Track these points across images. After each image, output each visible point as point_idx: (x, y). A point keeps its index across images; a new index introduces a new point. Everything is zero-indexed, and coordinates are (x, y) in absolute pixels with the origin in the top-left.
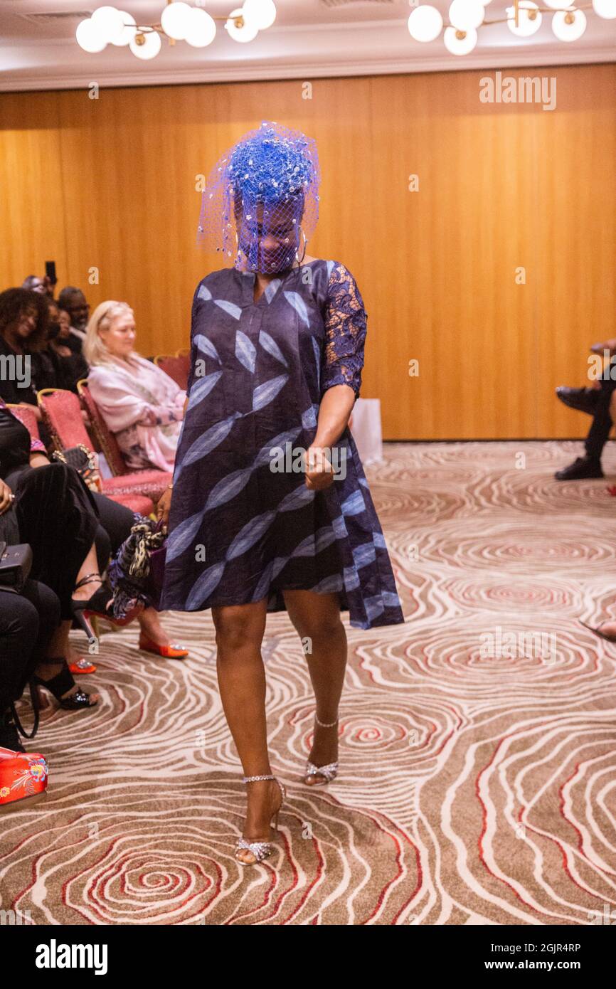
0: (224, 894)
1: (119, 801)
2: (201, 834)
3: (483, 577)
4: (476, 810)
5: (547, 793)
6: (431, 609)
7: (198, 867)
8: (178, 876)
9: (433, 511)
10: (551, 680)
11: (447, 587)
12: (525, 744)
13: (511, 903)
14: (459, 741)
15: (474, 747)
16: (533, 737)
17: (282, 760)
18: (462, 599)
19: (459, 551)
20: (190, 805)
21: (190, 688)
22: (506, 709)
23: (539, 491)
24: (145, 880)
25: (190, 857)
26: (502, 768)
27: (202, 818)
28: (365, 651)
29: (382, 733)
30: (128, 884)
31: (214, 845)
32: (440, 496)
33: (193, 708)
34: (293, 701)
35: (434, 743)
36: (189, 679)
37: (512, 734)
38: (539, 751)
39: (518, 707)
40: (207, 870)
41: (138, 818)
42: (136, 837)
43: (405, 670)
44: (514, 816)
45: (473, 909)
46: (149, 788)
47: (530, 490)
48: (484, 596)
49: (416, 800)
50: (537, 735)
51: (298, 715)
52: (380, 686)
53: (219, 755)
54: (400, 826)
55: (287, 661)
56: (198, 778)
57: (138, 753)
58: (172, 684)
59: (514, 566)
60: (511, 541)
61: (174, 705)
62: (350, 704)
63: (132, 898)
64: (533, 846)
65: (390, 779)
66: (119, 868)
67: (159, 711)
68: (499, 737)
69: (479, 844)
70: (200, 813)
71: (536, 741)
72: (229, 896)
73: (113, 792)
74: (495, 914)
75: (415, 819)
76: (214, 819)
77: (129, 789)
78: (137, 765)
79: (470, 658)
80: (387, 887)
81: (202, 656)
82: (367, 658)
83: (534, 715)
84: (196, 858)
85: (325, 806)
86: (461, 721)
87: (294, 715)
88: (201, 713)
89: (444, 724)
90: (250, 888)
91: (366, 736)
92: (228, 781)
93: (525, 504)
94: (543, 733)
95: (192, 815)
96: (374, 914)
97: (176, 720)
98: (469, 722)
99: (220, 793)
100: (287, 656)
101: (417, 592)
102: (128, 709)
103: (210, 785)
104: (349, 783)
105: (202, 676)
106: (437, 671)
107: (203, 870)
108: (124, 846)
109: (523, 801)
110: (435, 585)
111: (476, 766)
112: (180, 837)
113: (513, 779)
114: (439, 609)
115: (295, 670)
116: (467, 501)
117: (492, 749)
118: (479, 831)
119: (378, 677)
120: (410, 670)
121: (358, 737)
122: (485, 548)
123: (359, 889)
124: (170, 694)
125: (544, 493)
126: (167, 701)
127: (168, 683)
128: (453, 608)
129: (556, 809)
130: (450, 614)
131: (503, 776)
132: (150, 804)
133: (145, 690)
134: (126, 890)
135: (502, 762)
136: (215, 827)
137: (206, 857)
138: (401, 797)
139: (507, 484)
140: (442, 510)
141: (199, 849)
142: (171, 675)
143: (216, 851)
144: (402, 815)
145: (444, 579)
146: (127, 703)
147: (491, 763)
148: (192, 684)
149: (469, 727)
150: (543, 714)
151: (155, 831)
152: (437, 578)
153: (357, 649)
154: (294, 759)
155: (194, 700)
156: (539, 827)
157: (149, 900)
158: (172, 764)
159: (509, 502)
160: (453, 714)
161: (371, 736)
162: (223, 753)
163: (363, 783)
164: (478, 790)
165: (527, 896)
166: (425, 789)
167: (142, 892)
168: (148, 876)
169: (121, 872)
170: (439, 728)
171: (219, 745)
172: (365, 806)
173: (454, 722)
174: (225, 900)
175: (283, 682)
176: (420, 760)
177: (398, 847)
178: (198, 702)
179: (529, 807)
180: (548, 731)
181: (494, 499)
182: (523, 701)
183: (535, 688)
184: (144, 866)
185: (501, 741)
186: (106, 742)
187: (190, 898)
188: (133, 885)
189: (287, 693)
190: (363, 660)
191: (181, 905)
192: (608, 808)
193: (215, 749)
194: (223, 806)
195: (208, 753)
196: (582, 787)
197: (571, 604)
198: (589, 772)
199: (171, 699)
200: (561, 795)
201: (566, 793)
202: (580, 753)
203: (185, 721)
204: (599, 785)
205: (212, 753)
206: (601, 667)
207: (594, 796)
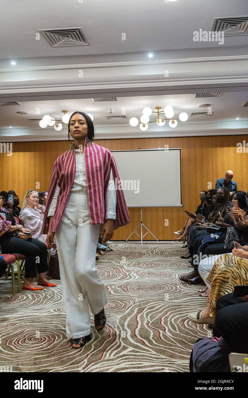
0: (55, 342)
1: (29, 320)
2: (52, 329)
3: (147, 270)
4: (135, 323)
5: (157, 319)
6: (131, 277)
7: (49, 336)
8: (42, 338)
9: (136, 256)
11: (137, 273)
12: (152, 308)
13: (142, 344)
14: (133, 307)
15: (137, 309)
16: (155, 306)
18: (140, 275)
19: (141, 265)
20: (50, 322)
21: (56, 295)
22: (148, 300)
24: (32, 339)
25: (47, 334)
26: (145, 313)
28: (109, 287)
29: (111, 305)
30: (27, 340)
31: (55, 331)
32: (138, 252)
33: (56, 299)
35: (126, 307)
37: (149, 305)
38: (157, 309)
39: (152, 299)
40: (51, 337)
41: (33, 325)
42: (32, 329)
43: (120, 291)
44: (146, 324)
45: (130, 346)
46: (38, 318)
48: (147, 275)
49: (118, 321)
50: (156, 305)
52: (112, 294)
53: (61, 310)
54: (112, 327)
56: (54, 315)
57: (37, 309)
58: (51, 294)
59: (157, 268)
60: (157, 262)
61: (50, 299)
63: (27, 343)
64: (151, 331)
65: (111, 316)
66: (25, 336)
67: (45, 300)
68: (145, 306)
69: (135, 330)
70: (52, 323)
72: (57, 343)
73: (27, 319)
74: (136, 347)
75: (117, 325)
77: (32, 318)
78: (36, 312)
79: (140, 288)
80: (105, 341)
82: (110, 288)
83: (156, 301)
84: (49, 334)
86: (135, 302)
88: (58, 301)
89: (130, 303)
90: (63, 341)
91: (106, 306)
93: (162, 254)
94: (158, 305)
95: (50, 324)
96: (100, 347)
97: (50, 302)
98: (137, 303)
99: (60, 319)
101: (127, 274)
102: (36, 300)
103: (57, 317)
105: (60, 292)
106: (130, 291)
107: (50, 337)
108: (28, 331)
109: (149, 320)
110: (133, 272)
111: (137, 313)
112: (45, 329)
113: (148, 316)
114: (133, 277)
116: (146, 254)
117: (142, 309)
118: (135, 328)
119: (112, 292)
120: (122, 291)
122: (149, 264)
123: (96, 341)
124: (49, 296)
125: (168, 252)
126: (48, 298)
127: (50, 294)
128: (137, 277)
129: (159, 323)
130: (136, 278)
131: (144, 315)
132: (38, 321)
133: (42, 295)
134: (26, 342)
135: (145, 312)
136: (56, 327)
137: (52, 334)
138: (114, 320)
139: (158, 250)
140: (138, 256)
141: (50, 332)
142: (51, 292)
143: (55, 332)
144: (113, 324)
145: (136, 271)
146: (36, 298)
147: (142, 312)
149: (137, 304)
150: (159, 301)
151: (38, 328)
152: (134, 270)
153: (107, 286)
155: (56, 298)
156: (153, 327)
157: (32, 344)
158: (46, 312)
159: (158, 254)
160: (133, 301)
162: (62, 310)
164: (137, 318)
165: (147, 343)
166: (121, 318)
167: (30, 342)
168: (33, 338)
169: (25, 337)
170: (128, 304)
171: (62, 308)
173: (133, 303)
174: (56, 344)
176: (121, 311)
177: (110, 331)
178: (57, 298)
179: (151, 322)
180: (160, 305)
181: (154, 253)
182: (154, 298)
183: (158, 295)
184: (33, 336)
185: (146, 307)
186: (27, 307)
187: (45, 343)
188: (28, 341)
190: (109, 289)
191: (42, 345)
192: (175, 322)
193: (60, 309)
194: (59, 322)
195: (57, 310)
196: (168, 317)
197: (172, 276)
198: (170, 314)
199: (49, 297)
200: (161, 319)
201: (163, 319)
202: (168, 310)
203: (53, 302)
204: (173, 317)
205: (59, 310)
206: (178, 290)
207: (171, 319)
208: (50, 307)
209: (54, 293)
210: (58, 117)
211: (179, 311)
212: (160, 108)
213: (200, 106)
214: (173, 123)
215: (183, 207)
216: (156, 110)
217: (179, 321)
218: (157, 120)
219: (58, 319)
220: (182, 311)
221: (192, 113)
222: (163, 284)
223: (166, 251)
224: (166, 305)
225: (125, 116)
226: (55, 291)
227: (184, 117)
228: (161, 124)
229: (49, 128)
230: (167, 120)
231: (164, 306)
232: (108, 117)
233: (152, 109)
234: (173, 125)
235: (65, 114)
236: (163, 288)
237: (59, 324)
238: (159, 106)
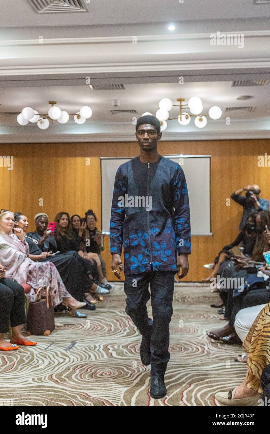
4: (146, 399)
5: (177, 393)
10: (185, 356)
14: (143, 376)
17: (69, 382)
20: (26, 396)
21: (35, 357)
23: (190, 298)
27: (30, 401)
28: (111, 346)
29: (112, 373)
33: (36, 364)
34: (78, 362)
35: (133, 376)
36: (36, 354)
38: (176, 379)
43: (126, 353)
44: (161, 401)
46: (10, 391)
47: (187, 297)
49: (122, 395)
51: (78, 367)
52: (115, 358)
53: (43, 380)
54: (114, 404)
55: (78, 349)
56: (32, 387)
58: (29, 357)
61: (28, 363)
62: (101, 364)
65: (113, 388)
67: (21, 365)
70: (29, 399)
71: (175, 376)
75: (120, 402)
76: (35, 401)
77: (2, 391)
78: (7, 383)
81: (43, 347)
82: (111, 349)
83: (176, 368)
85: (83, 397)
86: (146, 369)
87: (77, 367)
88: (39, 366)
89: (139, 371)
91: (106, 374)
92: (44, 388)
93: (184, 301)
94: (179, 374)
95: (26, 400)
97: (27, 368)
99: (40, 392)
100: (78, 348)
102: (8, 364)
103: (37, 390)
104: (95, 389)
105: (42, 354)
115: (81, 352)
119: (114, 354)
120: (128, 353)
121: (102, 374)
124: (27, 359)
126: (25, 362)
127: (27, 356)
129: (179, 399)
132: (9, 396)
133: (17, 358)
136: (35, 404)
138: (116, 394)
139: (178, 295)
142: (29, 353)
144: (115, 400)
146: (8, 362)
148: (37, 356)
150: (179, 367)
153: (108, 346)
154: (74, 381)
155: (36, 361)
158: (22, 382)
159: (178, 301)
160: (143, 367)
161: (107, 374)
162: (45, 380)
163: (101, 390)
166: (126, 392)
170: (136, 371)
171: (43, 377)
172: (100, 397)
173: (143, 370)
175: (75, 356)
176: (126, 382)
178: (38, 362)
179: (168, 398)
180: (181, 373)
189: (76, 360)
190: (109, 349)
192: (201, 399)
193: (42, 378)
194: (40, 397)
195: (38, 379)
196: (191, 391)
197: (197, 332)
198: (196, 386)
199: (27, 361)
200: (182, 394)
201: (185, 393)
202: (193, 380)
203: (31, 369)
204: (199, 390)
205: (40, 379)
206: (205, 353)
207: (196, 394)
208: (27, 374)
209: (33, 354)
210: (43, 110)
211: (208, 383)
212: (182, 100)
213: (238, 99)
214: (201, 120)
215: (213, 236)
216: (178, 103)
217: (207, 397)
218: (179, 116)
219: (38, 392)
220: (211, 382)
221: (227, 109)
222: (184, 343)
223: (189, 297)
224: (189, 374)
225: (135, 111)
226: (35, 352)
227: (216, 113)
228: (184, 121)
229: (31, 125)
230: (193, 116)
231: (186, 375)
232: (113, 111)
233: (172, 100)
234: (201, 125)
235: (53, 106)
236: (186, 349)
237: (39, 400)
238: (182, 97)
